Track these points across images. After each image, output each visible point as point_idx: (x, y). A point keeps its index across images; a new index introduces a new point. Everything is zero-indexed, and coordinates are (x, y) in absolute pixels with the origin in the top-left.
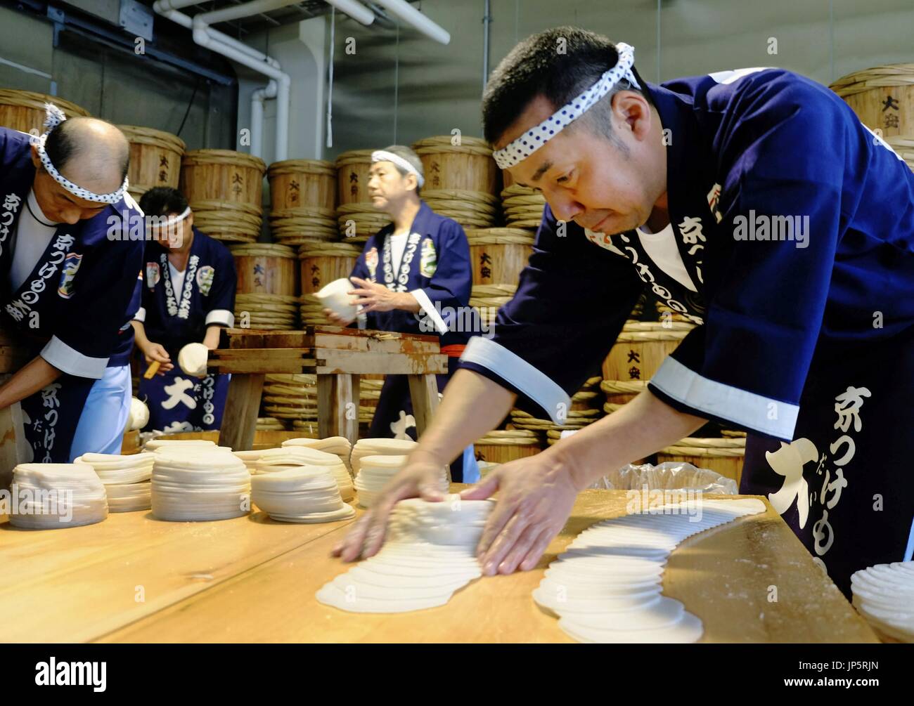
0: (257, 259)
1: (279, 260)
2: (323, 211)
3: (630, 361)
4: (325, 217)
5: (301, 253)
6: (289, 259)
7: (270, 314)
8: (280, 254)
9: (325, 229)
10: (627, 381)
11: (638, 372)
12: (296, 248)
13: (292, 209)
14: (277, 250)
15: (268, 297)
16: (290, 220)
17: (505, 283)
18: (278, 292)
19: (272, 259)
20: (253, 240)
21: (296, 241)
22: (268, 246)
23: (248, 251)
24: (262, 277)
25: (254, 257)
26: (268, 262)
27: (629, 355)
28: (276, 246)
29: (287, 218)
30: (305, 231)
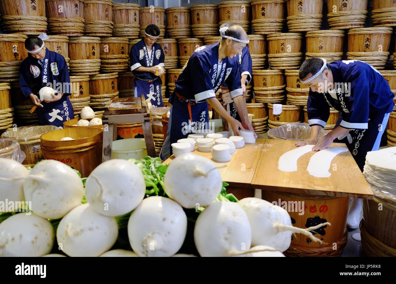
0: (165, 44)
1: (172, 44)
2: (186, 26)
3: (297, 82)
4: (187, 28)
5: (179, 41)
6: (175, 43)
7: (170, 63)
8: (172, 42)
9: (187, 32)
10: (296, 88)
11: (300, 86)
12: (177, 39)
13: (176, 25)
14: (171, 41)
15: (169, 57)
16: (174, 30)
17: (254, 54)
18: (172, 55)
19: (170, 44)
20: (163, 38)
21: (177, 37)
22: (168, 39)
23: (162, 42)
24: (167, 51)
25: (164, 44)
26: (168, 45)
27: (297, 80)
28: (171, 39)
29: (174, 29)
30: (180, 33)
